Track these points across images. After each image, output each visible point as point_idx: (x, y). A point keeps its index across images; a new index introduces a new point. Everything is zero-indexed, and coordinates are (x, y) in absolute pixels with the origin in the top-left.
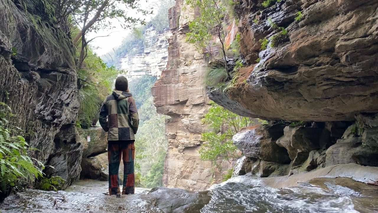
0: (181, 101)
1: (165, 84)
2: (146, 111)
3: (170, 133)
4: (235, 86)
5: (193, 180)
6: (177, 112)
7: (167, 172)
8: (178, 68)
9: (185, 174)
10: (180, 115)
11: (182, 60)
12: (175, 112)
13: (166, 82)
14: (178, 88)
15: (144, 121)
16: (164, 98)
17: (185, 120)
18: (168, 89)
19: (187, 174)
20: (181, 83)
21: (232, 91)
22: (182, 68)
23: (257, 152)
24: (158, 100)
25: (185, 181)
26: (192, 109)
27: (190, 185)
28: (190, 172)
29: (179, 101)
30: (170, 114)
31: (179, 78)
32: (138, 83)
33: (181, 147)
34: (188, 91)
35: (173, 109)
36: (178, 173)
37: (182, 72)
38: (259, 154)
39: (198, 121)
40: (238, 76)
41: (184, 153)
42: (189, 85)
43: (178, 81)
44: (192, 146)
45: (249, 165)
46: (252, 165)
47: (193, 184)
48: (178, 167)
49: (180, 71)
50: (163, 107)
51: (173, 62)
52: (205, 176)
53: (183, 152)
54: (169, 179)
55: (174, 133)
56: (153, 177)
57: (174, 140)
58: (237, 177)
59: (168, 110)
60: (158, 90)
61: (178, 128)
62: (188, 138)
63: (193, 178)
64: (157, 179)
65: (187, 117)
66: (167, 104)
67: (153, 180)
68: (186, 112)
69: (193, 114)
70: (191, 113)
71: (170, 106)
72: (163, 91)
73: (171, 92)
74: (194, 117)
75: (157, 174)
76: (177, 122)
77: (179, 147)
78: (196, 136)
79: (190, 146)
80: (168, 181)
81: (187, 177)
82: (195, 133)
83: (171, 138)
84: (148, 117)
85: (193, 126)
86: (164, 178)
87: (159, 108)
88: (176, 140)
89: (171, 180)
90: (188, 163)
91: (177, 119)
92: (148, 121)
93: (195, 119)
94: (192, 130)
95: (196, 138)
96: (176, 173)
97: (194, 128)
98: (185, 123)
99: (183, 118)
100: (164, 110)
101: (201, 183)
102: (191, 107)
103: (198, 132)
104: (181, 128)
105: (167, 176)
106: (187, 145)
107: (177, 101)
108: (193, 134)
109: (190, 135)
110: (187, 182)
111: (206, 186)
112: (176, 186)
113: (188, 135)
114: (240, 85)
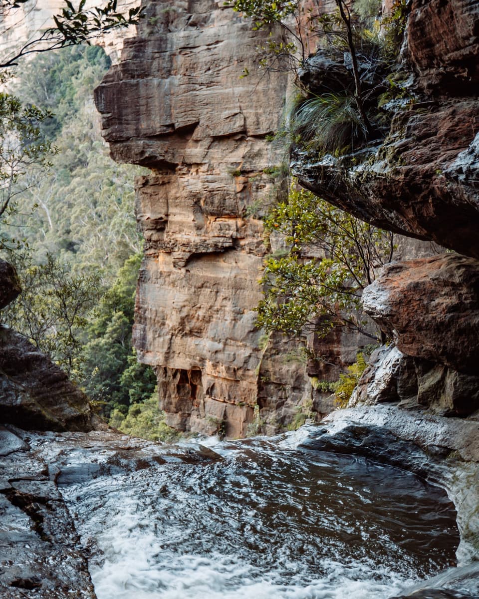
0: (177, 126)
1: (133, 77)
2: (77, 141)
3: (148, 215)
4: (397, 172)
5: (213, 339)
6: (168, 158)
7: (143, 319)
8: (170, 31)
9: (193, 323)
10: (177, 165)
11: (180, 10)
12: (161, 158)
13: (136, 73)
14: (170, 89)
15: (71, 170)
16: (130, 118)
17: (192, 181)
18: (142, 91)
19: (198, 324)
20: (179, 76)
21: (385, 187)
22: (182, 34)
23: (439, 347)
24: (112, 124)
25: (191, 341)
26: (209, 148)
27: (204, 352)
28: (207, 320)
29: (172, 125)
30: (149, 162)
31: (171, 61)
32: (53, 64)
33: (178, 253)
34: (198, 98)
35: (156, 149)
36: (173, 321)
37: (182, 45)
38: (443, 354)
39: (224, 182)
40: (404, 140)
41: (188, 271)
42: (200, 80)
43: (169, 71)
44: (211, 250)
45: (409, 377)
46: (419, 379)
47: (214, 351)
48: (174, 305)
49: (175, 40)
50: (129, 143)
51: (154, 15)
52: (247, 331)
53: (185, 266)
54: (150, 336)
55: (159, 216)
56: (104, 325)
57: (159, 233)
58: (373, 406)
59: (142, 153)
60: (114, 95)
61: (170, 201)
62: (199, 228)
63: (212, 336)
64: (115, 331)
65: (197, 171)
66: (138, 136)
67: (104, 333)
68: (191, 156)
69: (212, 162)
70: (207, 161)
71: (147, 142)
72: (127, 98)
73: (149, 100)
74: (216, 171)
75: (114, 318)
76: (167, 185)
77: (174, 254)
78: (221, 222)
79: (203, 251)
80: (148, 343)
81: (196, 333)
82: (218, 215)
83: (152, 229)
84: (83, 159)
85: (212, 196)
86: (137, 333)
87: (118, 145)
88: (165, 235)
89: (154, 339)
90: (199, 295)
91: (168, 176)
92: (84, 170)
93: (217, 176)
94: (210, 208)
95: (221, 229)
96: (167, 322)
97: (216, 201)
98: (190, 187)
99: (184, 174)
100: (133, 152)
101: (235, 348)
102: (206, 143)
103: (227, 212)
104: (180, 202)
105: (144, 330)
106: (197, 249)
107: (168, 126)
108: (212, 218)
109: (204, 221)
110: (197, 345)
111: (247, 354)
112: (168, 355)
113: (200, 220)
114: (417, 174)
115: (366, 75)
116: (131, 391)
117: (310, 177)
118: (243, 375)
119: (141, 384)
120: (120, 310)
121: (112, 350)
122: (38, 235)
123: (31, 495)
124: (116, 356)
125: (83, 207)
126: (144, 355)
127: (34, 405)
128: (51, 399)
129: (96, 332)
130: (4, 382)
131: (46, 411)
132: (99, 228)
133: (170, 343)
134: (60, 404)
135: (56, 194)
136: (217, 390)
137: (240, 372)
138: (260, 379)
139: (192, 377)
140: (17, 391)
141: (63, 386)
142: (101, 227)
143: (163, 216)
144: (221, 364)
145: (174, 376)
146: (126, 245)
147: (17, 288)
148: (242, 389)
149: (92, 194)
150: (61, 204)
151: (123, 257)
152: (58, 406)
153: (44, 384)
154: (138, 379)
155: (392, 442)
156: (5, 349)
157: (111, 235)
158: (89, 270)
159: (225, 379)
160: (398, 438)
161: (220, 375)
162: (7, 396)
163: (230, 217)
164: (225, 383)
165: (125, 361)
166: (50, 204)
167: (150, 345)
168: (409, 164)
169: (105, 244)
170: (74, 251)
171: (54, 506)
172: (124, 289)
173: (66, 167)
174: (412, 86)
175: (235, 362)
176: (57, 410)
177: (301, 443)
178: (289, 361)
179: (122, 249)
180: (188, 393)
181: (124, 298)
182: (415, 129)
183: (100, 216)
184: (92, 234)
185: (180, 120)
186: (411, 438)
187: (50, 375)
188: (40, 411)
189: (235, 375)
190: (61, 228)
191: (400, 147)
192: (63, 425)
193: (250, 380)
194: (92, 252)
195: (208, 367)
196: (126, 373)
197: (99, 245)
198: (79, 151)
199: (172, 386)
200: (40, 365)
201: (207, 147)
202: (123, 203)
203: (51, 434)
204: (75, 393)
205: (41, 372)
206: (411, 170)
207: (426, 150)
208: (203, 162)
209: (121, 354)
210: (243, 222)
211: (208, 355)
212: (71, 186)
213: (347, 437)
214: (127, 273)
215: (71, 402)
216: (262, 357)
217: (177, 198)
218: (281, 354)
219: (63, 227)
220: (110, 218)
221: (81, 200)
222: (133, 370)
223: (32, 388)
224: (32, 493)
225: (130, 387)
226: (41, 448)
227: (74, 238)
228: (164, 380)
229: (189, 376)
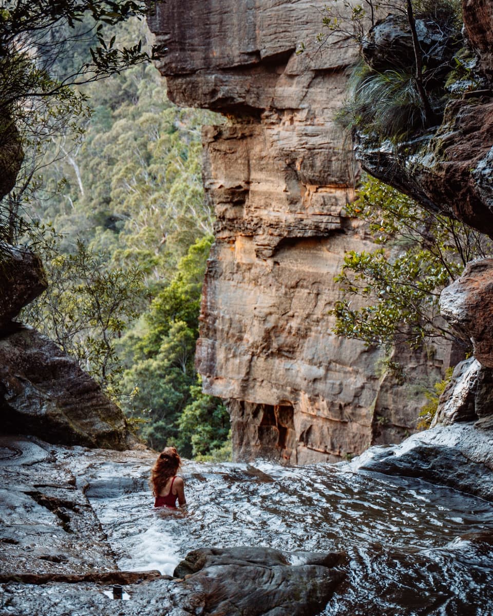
0: (263, 54)
3: (221, 182)
4: (440, 168)
5: (311, 362)
6: (251, 101)
7: (211, 332)
9: (283, 339)
10: (263, 110)
12: (241, 100)
15: (113, 108)
16: (196, 41)
17: (284, 134)
18: (215, 3)
19: (290, 340)
24: (171, 51)
25: (279, 364)
26: (309, 86)
27: (298, 380)
28: (303, 334)
29: (257, 53)
30: (223, 106)
33: (262, 238)
34: (294, 14)
35: (234, 86)
36: (253, 335)
39: (330, 136)
40: (452, 133)
41: (276, 263)
44: (309, 234)
45: (487, 392)
47: (312, 379)
48: (256, 312)
50: (194, 78)
52: (359, 350)
53: (272, 256)
54: (221, 356)
55: (237, 183)
56: (157, 340)
57: (237, 208)
58: (449, 426)
59: (214, 92)
60: (173, 8)
61: (253, 162)
62: (293, 202)
63: (310, 357)
64: (173, 348)
65: (292, 120)
66: (208, 68)
67: (157, 353)
68: (284, 98)
69: (313, 107)
70: (305, 105)
71: (221, 76)
72: (192, 13)
73: (225, 16)
74: (319, 120)
75: (172, 330)
76: (249, 139)
77: (257, 238)
78: (324, 194)
79: (299, 235)
80: (217, 366)
81: (288, 352)
82: (320, 183)
83: (225, 203)
84: (131, 91)
85: (313, 156)
86: (202, 352)
87: (180, 80)
88: (245, 211)
89: (227, 360)
90: (291, 299)
91: (250, 126)
92: (132, 108)
93: (320, 128)
94: (309, 173)
95: (324, 204)
96: (246, 336)
97: (318, 163)
98: (282, 142)
99: (273, 124)
100: (200, 91)
101: (342, 375)
102: (305, 79)
103: (333, 179)
104: (267, 164)
105: (213, 347)
106: (289, 232)
107: (250, 54)
108: (311, 188)
109: (301, 191)
110: (288, 370)
111: (359, 385)
112: (246, 384)
113: (295, 191)
114: (456, 171)
115: (436, 48)
116: (195, 438)
117: (372, 163)
118: (353, 414)
119: (209, 428)
120: (180, 318)
121: (167, 377)
122: (62, 205)
123: (57, 499)
124: (174, 387)
125: (130, 165)
126: (211, 383)
127: (60, 415)
128: (80, 412)
129: (146, 351)
130: (27, 389)
131: (74, 424)
132: (152, 197)
133: (250, 367)
134: (90, 417)
135: (90, 143)
136: (315, 436)
137: (348, 410)
138: (375, 420)
139: (281, 416)
140: (42, 399)
141: (94, 397)
142: (156, 195)
143: (243, 184)
144: (321, 398)
145: (255, 414)
146: (191, 224)
147: (42, 282)
148: (351, 435)
149: (145, 145)
150: (97, 160)
151: (185, 241)
152: (88, 420)
153: (71, 394)
154: (206, 421)
155: (462, 464)
156: (28, 352)
157: (171, 207)
158: (136, 258)
159: (326, 419)
160: (469, 459)
161: (320, 413)
162: (31, 404)
163: (337, 186)
164: (326, 426)
165: (187, 393)
166: (80, 158)
167: (221, 368)
168: (451, 159)
169: (162, 220)
170: (116, 230)
171: (81, 510)
172: (188, 287)
173: (105, 102)
174: (474, 68)
175: (341, 395)
176: (87, 424)
177: (363, 465)
178: (417, 394)
179: (185, 229)
180: (275, 439)
181: (188, 300)
182: (462, 122)
183: (155, 178)
184: (143, 205)
185: (268, 45)
186: (482, 459)
187: (79, 384)
188: (67, 423)
189: (342, 413)
190: (96, 194)
191: (446, 141)
192: (94, 441)
193: (362, 422)
194: (141, 232)
195: (303, 403)
196: (187, 412)
197: (152, 223)
198: (125, 78)
199: (252, 428)
200: (68, 373)
201: (306, 85)
202: (189, 159)
203: (79, 449)
204: (108, 406)
205: (69, 380)
206: (451, 166)
207: (467, 146)
208: (300, 107)
209: (180, 383)
210: (355, 194)
211: (303, 384)
212: (113, 132)
213: (414, 459)
214: (192, 265)
215: (103, 416)
216: (379, 389)
217: (262, 158)
218: (405, 384)
219: (100, 194)
220: (170, 181)
221: (127, 153)
222: (198, 407)
223: (58, 398)
224: (59, 497)
225: (193, 431)
226: (68, 460)
227: (116, 210)
228: (240, 419)
229: (277, 415)
